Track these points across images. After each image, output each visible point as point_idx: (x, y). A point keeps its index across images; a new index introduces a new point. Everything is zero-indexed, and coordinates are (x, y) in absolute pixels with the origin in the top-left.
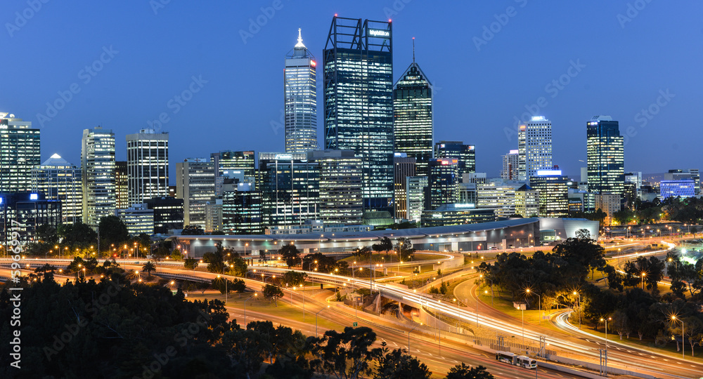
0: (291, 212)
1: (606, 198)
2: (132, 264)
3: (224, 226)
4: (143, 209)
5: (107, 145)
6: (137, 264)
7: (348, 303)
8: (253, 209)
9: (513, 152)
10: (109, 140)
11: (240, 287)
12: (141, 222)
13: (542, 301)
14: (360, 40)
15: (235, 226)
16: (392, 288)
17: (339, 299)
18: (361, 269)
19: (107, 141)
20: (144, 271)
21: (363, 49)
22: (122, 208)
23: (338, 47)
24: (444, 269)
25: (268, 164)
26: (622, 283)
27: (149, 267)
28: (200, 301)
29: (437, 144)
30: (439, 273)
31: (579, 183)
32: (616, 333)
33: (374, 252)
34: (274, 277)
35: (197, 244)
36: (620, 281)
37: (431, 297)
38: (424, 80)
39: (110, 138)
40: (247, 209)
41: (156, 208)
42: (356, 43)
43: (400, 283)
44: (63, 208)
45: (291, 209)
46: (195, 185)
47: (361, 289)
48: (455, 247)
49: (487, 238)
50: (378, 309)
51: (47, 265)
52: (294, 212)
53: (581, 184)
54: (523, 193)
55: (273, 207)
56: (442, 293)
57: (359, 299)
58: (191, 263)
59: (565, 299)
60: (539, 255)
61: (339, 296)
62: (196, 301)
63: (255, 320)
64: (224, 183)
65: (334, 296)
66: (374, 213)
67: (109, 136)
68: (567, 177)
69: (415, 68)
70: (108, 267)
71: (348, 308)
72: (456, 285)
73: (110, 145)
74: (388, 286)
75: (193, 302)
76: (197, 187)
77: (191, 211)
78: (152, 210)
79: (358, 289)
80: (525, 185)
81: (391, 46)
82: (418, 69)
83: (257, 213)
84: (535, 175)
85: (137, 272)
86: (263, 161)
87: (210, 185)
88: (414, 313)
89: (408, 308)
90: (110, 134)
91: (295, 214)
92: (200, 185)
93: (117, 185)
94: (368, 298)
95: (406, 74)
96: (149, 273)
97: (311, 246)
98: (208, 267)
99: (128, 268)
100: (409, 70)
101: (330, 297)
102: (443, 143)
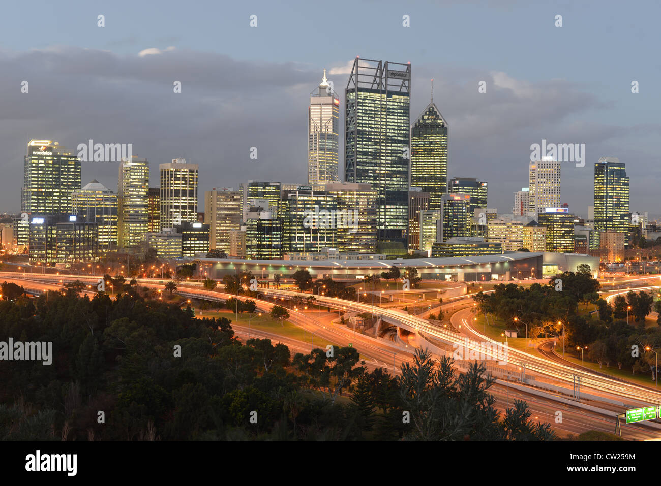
0: (310, 240)
1: (611, 236)
2: (155, 284)
3: (247, 252)
4: (172, 233)
5: (142, 172)
6: (161, 283)
7: (350, 326)
8: (274, 236)
9: (525, 190)
10: (143, 168)
11: (251, 307)
12: (170, 244)
13: (529, 330)
14: (381, 81)
15: (257, 251)
16: (393, 314)
17: (343, 322)
18: (365, 295)
19: (142, 169)
20: (166, 289)
21: (383, 89)
22: (154, 232)
23: (359, 87)
24: (445, 297)
25: (290, 195)
26: (613, 315)
27: (171, 286)
28: (208, 319)
29: (452, 180)
30: (441, 301)
31: (585, 221)
32: (596, 362)
33: (382, 279)
34: (283, 299)
35: (219, 266)
36: (610, 314)
37: (428, 322)
38: (441, 120)
39: (145, 166)
40: (269, 236)
41: (185, 232)
42: (377, 83)
43: (403, 309)
44: (99, 230)
45: (310, 237)
46: (222, 212)
47: (364, 314)
48: (461, 277)
49: (492, 270)
50: (377, 333)
51: (78, 281)
52: (313, 240)
53: (588, 222)
54: (531, 229)
55: (293, 235)
56: (439, 319)
57: (360, 322)
58: (210, 285)
59: (551, 329)
60: (536, 287)
61: (342, 319)
62: (204, 318)
63: (256, 337)
64: (250, 211)
65: (339, 319)
66: (389, 243)
67: (144, 164)
68: (573, 214)
69: (433, 108)
70: (134, 285)
71: (349, 330)
72: (455, 312)
73: (145, 172)
74: (389, 311)
75: (202, 319)
76: (223, 214)
77: (217, 236)
78: (181, 234)
79: (361, 313)
80: (534, 221)
81: (409, 87)
82: (435, 110)
83: (278, 239)
84: (543, 212)
85: (159, 291)
86: (285, 191)
87: (236, 213)
88: (410, 337)
89: (405, 333)
90: (145, 162)
91: (314, 242)
92: (226, 212)
93: (150, 210)
94: (368, 321)
95: (424, 113)
96: (171, 292)
97: (324, 272)
98: (225, 289)
99: (151, 286)
100: (428, 110)
101: (336, 320)
102: (457, 179)
